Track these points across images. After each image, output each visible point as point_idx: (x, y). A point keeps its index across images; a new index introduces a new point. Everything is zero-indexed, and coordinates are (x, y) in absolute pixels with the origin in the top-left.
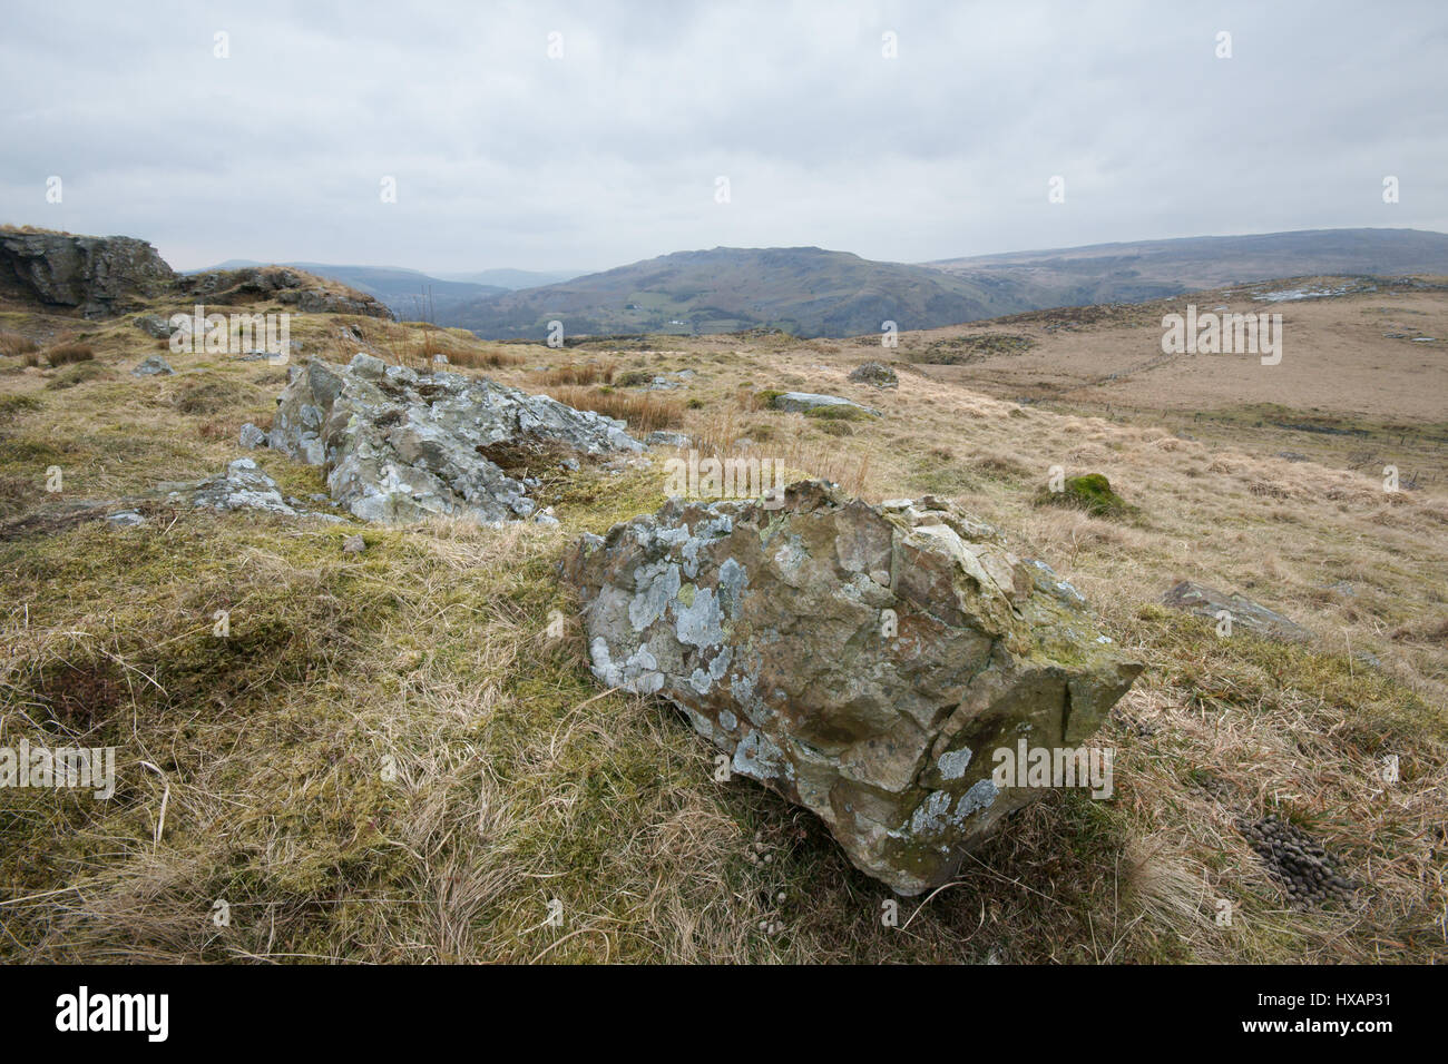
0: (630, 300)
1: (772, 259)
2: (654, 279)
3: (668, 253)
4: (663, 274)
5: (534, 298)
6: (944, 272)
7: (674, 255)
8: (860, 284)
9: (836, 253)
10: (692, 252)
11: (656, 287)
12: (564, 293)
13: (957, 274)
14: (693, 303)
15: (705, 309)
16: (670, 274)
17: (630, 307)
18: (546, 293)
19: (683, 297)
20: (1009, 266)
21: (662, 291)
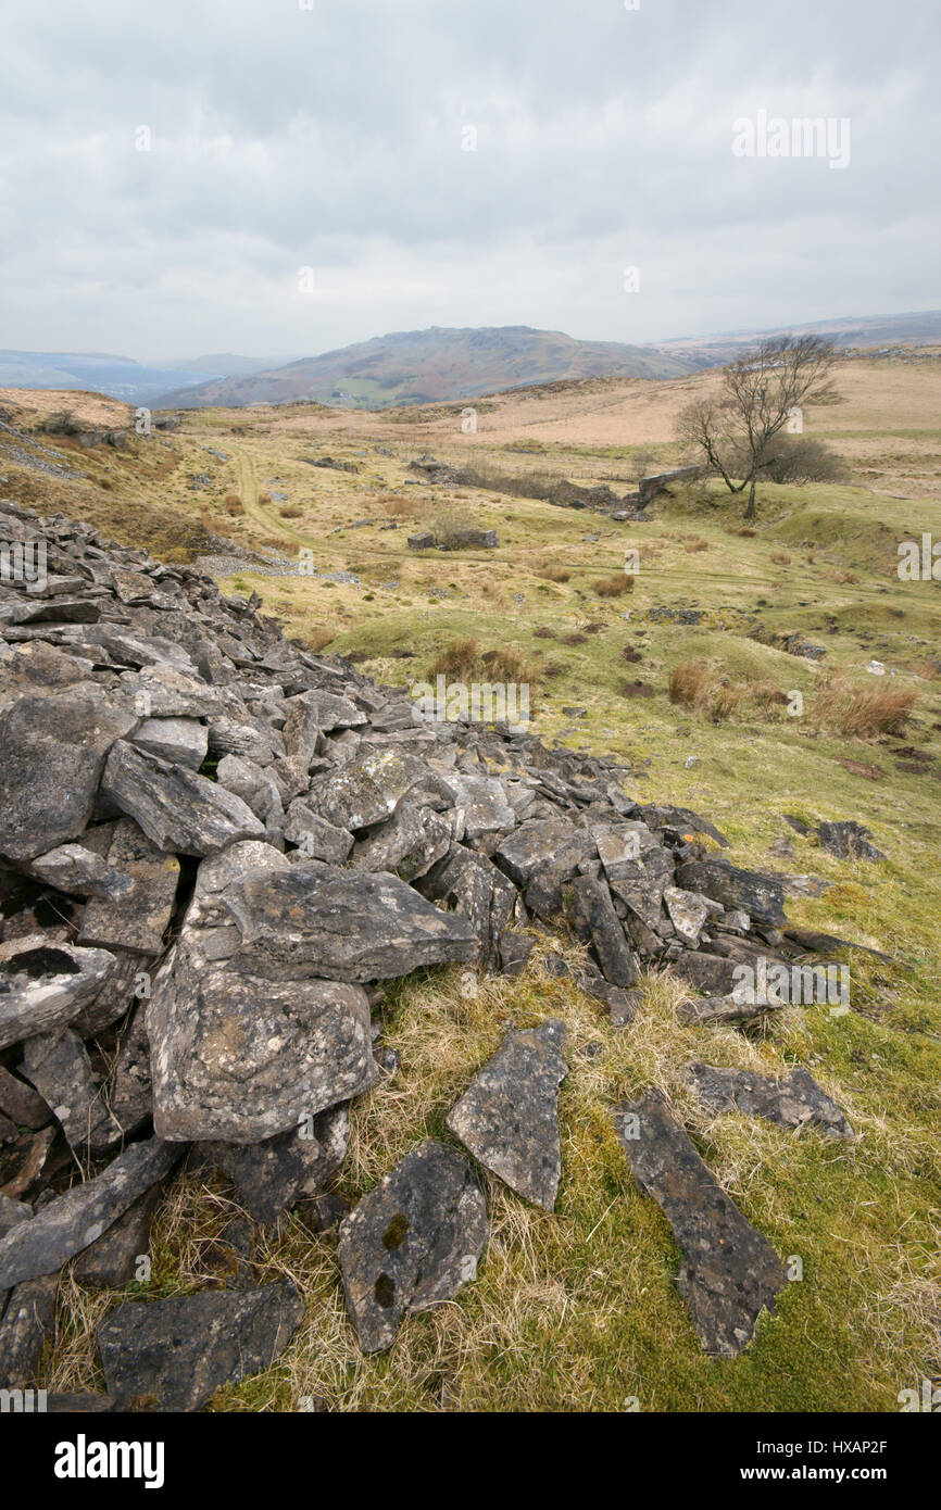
0: (337, 387)
1: (480, 339)
2: (365, 363)
3: (381, 335)
4: (372, 359)
5: (240, 386)
6: (662, 352)
7: (388, 338)
8: (566, 366)
9: (546, 333)
10: (404, 334)
11: (364, 372)
12: (270, 380)
13: (673, 355)
14: (399, 390)
15: (413, 396)
16: (379, 358)
17: (336, 395)
18: (252, 381)
19: (390, 384)
20: (731, 345)
21: (369, 377)
